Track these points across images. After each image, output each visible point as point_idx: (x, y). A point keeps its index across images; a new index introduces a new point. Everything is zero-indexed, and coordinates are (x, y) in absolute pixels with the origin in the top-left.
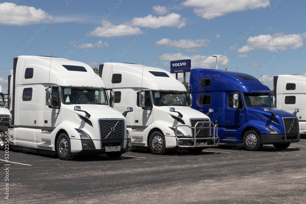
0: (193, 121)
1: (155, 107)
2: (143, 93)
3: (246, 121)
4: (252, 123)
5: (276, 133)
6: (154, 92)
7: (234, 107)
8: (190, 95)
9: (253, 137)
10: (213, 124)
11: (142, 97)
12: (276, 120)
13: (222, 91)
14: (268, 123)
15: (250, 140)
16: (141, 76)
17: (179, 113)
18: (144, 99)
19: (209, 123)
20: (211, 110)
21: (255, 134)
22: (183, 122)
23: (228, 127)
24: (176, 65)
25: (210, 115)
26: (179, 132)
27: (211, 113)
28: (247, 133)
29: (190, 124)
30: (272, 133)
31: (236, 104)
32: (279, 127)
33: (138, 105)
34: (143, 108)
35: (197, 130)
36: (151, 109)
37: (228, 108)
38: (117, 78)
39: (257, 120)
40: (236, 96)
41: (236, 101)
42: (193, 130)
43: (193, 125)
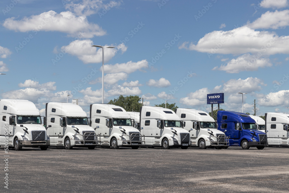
0: (217, 135)
1: (201, 129)
2: (196, 123)
3: (243, 136)
4: (246, 137)
5: (255, 141)
6: (200, 122)
7: (237, 129)
8: (217, 124)
9: (246, 143)
10: (226, 136)
11: (195, 124)
12: (256, 135)
13: (232, 122)
14: (253, 137)
15: (244, 145)
16: (195, 115)
17: (211, 131)
18: (196, 125)
19: (224, 136)
20: (226, 131)
21: (247, 142)
22: (213, 135)
23: (235, 139)
24: (212, 97)
25: (225, 133)
26: (211, 139)
27: (225, 132)
28: (243, 141)
29: (216, 136)
30: (254, 141)
31: (238, 128)
32: (257, 138)
33: (194, 128)
34: (196, 129)
35: (219, 139)
36: (199, 130)
37: (235, 130)
38: (183, 116)
39: (247, 135)
40: (238, 124)
41: (238, 126)
42: (217, 138)
43: (217, 137)
